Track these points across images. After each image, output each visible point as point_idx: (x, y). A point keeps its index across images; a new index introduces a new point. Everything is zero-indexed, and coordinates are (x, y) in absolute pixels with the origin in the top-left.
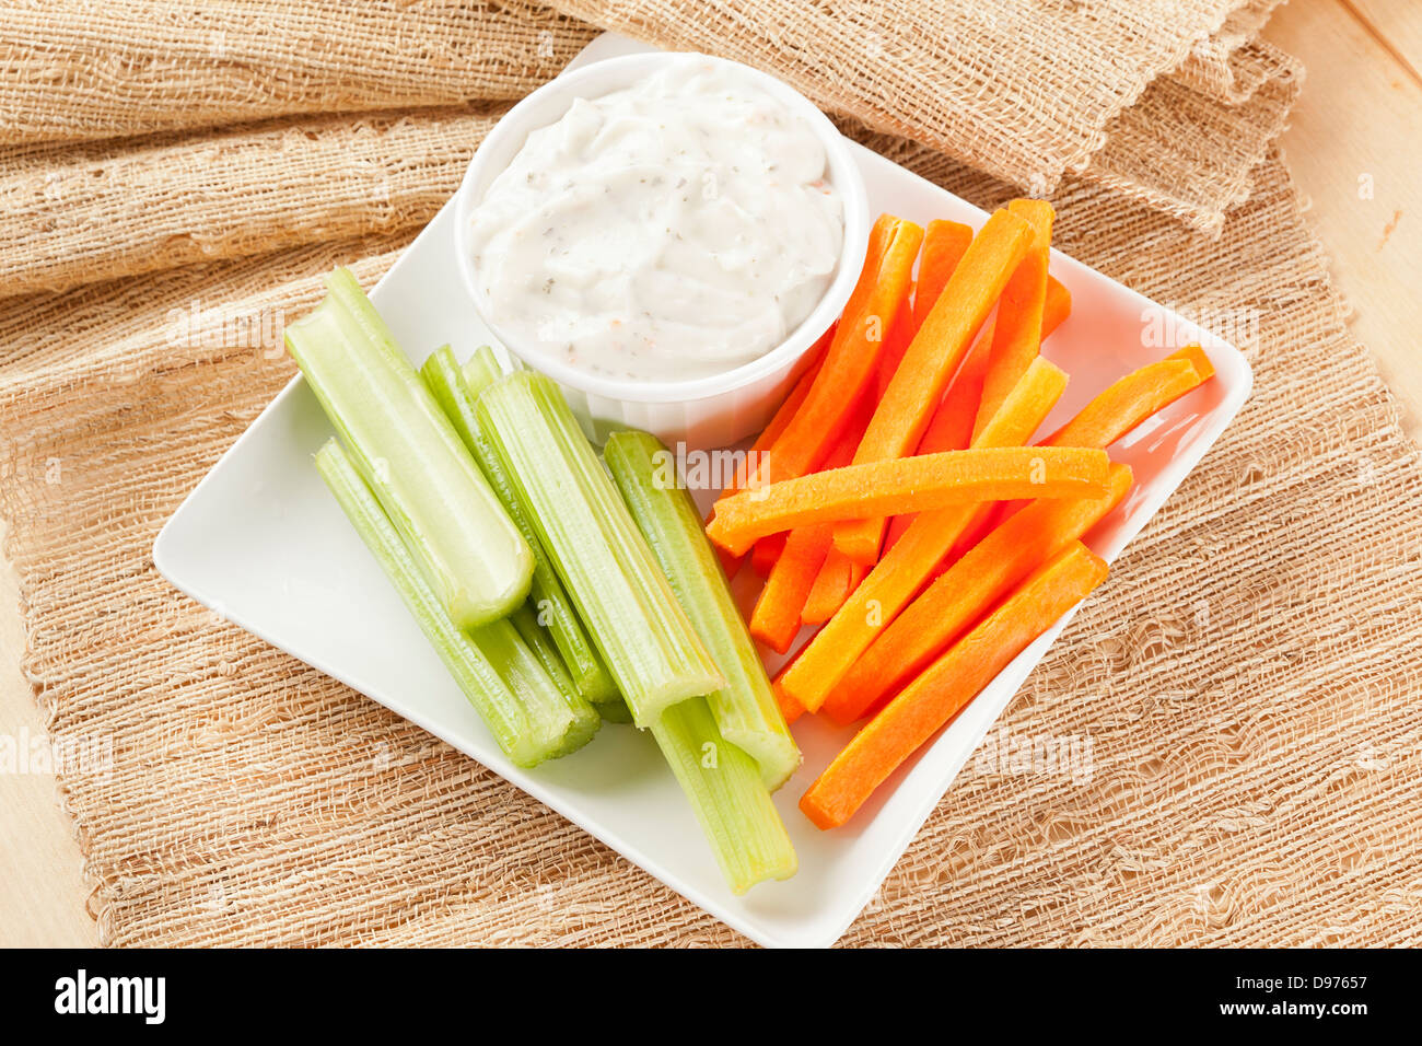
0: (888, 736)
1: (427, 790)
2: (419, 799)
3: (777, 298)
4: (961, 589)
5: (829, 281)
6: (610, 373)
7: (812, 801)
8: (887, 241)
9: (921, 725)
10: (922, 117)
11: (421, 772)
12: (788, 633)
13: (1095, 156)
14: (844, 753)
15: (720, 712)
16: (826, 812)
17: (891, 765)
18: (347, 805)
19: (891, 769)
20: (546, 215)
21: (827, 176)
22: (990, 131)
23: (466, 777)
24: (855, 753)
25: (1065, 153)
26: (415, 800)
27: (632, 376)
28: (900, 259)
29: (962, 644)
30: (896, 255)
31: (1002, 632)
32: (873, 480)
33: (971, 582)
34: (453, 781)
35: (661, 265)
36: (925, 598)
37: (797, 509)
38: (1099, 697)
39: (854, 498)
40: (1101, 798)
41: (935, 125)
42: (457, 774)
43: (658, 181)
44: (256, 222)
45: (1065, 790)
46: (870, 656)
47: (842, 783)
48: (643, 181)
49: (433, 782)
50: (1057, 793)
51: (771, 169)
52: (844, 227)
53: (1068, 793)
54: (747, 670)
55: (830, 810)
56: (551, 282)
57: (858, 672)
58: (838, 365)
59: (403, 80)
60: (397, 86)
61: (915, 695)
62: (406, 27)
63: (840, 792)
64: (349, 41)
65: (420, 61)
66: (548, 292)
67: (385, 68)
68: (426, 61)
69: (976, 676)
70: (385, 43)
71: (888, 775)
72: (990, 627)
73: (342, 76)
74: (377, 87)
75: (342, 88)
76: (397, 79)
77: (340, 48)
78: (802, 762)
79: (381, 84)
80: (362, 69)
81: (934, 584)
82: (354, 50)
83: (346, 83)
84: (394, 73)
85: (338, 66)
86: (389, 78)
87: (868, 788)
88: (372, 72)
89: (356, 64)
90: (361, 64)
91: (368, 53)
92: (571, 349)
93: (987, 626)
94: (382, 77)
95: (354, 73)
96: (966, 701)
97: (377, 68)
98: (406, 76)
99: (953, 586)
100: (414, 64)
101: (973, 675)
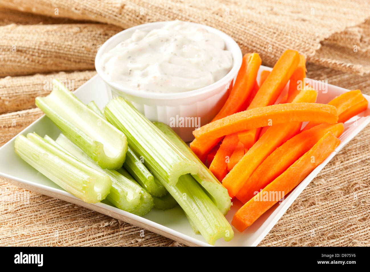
1: (87, 238)
2: (84, 241)
4: (286, 151)
5: (228, 70)
6: (153, 91)
7: (237, 216)
8: (249, 60)
10: (256, 45)
11: (85, 233)
12: (223, 171)
13: (317, 51)
17: (266, 208)
18: (57, 243)
21: (226, 49)
22: (280, 47)
23: (102, 234)
25: (306, 51)
26: (82, 241)
27: (161, 92)
29: (288, 169)
30: (252, 63)
31: (303, 165)
32: (251, 113)
33: (290, 149)
34: (98, 235)
35: (170, 62)
36: (273, 154)
37: (224, 126)
38: (340, 202)
40: (345, 228)
41: (261, 47)
42: (99, 233)
43: (167, 40)
44: (24, 94)
45: (331, 227)
46: (255, 175)
47: (248, 212)
48: (162, 41)
49: (90, 235)
50: (328, 228)
53: (333, 228)
55: (244, 220)
56: (131, 71)
57: (250, 181)
58: (234, 96)
59: (76, 55)
60: (73, 58)
61: (273, 186)
62: (77, 39)
63: (247, 214)
64: (57, 42)
65: (81, 49)
66: (130, 74)
67: (69, 51)
68: (83, 49)
69: (295, 180)
70: (70, 43)
71: (265, 211)
72: (298, 163)
73: (54, 54)
74: (66, 58)
75: (55, 59)
76: (73, 55)
77: (54, 45)
78: (232, 205)
79: (68, 57)
80: (62, 51)
81: (276, 149)
82: (59, 45)
83: (56, 57)
84: (72, 53)
85: (53, 50)
86: (71, 55)
87: (258, 215)
88: (65, 52)
89: (59, 50)
90: (61, 50)
91: (64, 46)
92: (139, 86)
93: (297, 163)
94: (69, 54)
95: (59, 53)
96: (292, 189)
97: (67, 51)
98: (77, 54)
99: (283, 150)
100: (79, 50)
101: (294, 180)
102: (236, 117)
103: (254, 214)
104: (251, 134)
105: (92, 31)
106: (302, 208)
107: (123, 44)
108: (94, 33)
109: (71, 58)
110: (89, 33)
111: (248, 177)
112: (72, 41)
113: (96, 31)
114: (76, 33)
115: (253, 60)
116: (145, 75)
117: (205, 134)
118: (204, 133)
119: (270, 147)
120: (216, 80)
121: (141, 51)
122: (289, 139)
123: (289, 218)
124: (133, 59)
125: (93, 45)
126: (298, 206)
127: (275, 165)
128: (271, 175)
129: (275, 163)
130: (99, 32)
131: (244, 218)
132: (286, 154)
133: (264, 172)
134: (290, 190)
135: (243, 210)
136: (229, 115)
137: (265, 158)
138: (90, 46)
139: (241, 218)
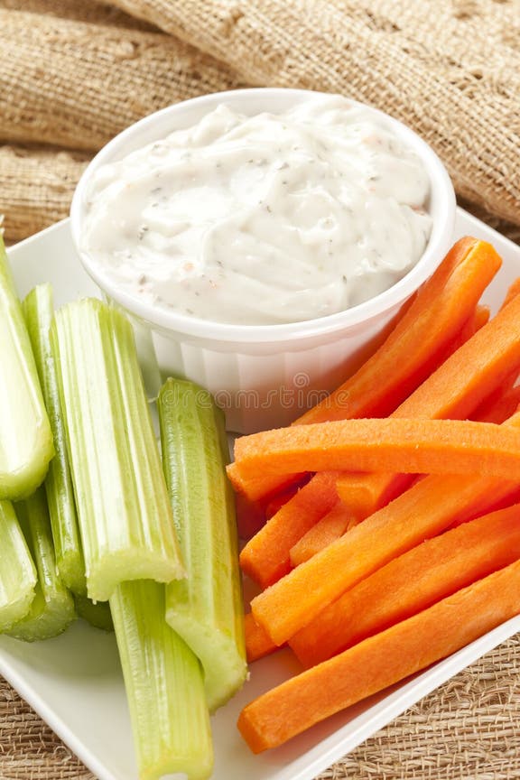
0: (341, 677)
3: (344, 278)
4: (447, 555)
5: (398, 277)
6: (171, 306)
7: (247, 715)
8: (462, 257)
9: (378, 674)
12: (274, 568)
14: (292, 680)
15: (171, 599)
16: (258, 730)
19: (337, 709)
20: (158, 176)
21: (426, 206)
24: (304, 683)
27: (190, 312)
28: (470, 272)
29: (436, 606)
30: (466, 268)
33: (458, 551)
35: (245, 229)
36: (410, 555)
37: (307, 448)
39: (362, 443)
43: (264, 163)
47: (282, 707)
48: (252, 161)
51: (372, 179)
52: (427, 242)
54: (216, 578)
55: (263, 728)
56: (146, 230)
57: (330, 616)
59: (104, 119)
60: (98, 124)
61: (378, 644)
62: (118, 75)
63: (278, 715)
64: (66, 77)
65: (121, 104)
66: (141, 238)
67: (91, 105)
68: (126, 106)
69: (443, 641)
70: (96, 84)
71: (332, 713)
72: (467, 595)
73: (53, 105)
74: (81, 122)
75: (52, 117)
76: (99, 116)
77: (56, 81)
78: (248, 678)
79: (85, 120)
80: (71, 102)
81: (422, 544)
82: (68, 85)
83: (56, 113)
84: (97, 111)
85: (51, 95)
86: (93, 115)
87: (308, 720)
88: (79, 106)
89: (66, 96)
90: (72, 98)
91: (79, 89)
92: (143, 281)
93: (464, 594)
94: (87, 112)
95: (64, 105)
96: (428, 663)
97: (84, 104)
98: (107, 115)
99: (440, 550)
100: (116, 106)
101: (440, 639)
102: (344, 431)
103: (297, 717)
104: (368, 487)
105: (163, 60)
106: (465, 705)
107: (156, 147)
108: (166, 65)
109: (92, 123)
110: (154, 64)
111: (327, 602)
112: (103, 78)
113: (172, 61)
114: (119, 59)
115: (472, 260)
116: (172, 252)
117: (256, 456)
118: (256, 452)
119: (407, 535)
120: (353, 300)
121: (190, 178)
122: (467, 521)
123: (418, 727)
124: (165, 198)
125: (155, 98)
126: (458, 696)
127: (402, 588)
128: (385, 612)
129: (404, 582)
130: (178, 66)
131: (263, 724)
132: (443, 563)
133: (371, 600)
134: (423, 666)
135: (271, 700)
136: (330, 421)
137: (385, 562)
138: (146, 100)
139: (256, 723)
